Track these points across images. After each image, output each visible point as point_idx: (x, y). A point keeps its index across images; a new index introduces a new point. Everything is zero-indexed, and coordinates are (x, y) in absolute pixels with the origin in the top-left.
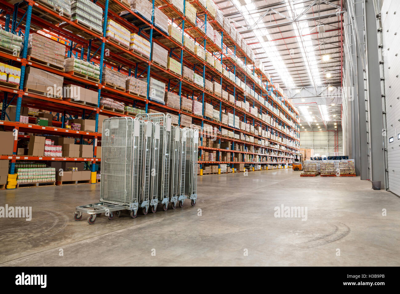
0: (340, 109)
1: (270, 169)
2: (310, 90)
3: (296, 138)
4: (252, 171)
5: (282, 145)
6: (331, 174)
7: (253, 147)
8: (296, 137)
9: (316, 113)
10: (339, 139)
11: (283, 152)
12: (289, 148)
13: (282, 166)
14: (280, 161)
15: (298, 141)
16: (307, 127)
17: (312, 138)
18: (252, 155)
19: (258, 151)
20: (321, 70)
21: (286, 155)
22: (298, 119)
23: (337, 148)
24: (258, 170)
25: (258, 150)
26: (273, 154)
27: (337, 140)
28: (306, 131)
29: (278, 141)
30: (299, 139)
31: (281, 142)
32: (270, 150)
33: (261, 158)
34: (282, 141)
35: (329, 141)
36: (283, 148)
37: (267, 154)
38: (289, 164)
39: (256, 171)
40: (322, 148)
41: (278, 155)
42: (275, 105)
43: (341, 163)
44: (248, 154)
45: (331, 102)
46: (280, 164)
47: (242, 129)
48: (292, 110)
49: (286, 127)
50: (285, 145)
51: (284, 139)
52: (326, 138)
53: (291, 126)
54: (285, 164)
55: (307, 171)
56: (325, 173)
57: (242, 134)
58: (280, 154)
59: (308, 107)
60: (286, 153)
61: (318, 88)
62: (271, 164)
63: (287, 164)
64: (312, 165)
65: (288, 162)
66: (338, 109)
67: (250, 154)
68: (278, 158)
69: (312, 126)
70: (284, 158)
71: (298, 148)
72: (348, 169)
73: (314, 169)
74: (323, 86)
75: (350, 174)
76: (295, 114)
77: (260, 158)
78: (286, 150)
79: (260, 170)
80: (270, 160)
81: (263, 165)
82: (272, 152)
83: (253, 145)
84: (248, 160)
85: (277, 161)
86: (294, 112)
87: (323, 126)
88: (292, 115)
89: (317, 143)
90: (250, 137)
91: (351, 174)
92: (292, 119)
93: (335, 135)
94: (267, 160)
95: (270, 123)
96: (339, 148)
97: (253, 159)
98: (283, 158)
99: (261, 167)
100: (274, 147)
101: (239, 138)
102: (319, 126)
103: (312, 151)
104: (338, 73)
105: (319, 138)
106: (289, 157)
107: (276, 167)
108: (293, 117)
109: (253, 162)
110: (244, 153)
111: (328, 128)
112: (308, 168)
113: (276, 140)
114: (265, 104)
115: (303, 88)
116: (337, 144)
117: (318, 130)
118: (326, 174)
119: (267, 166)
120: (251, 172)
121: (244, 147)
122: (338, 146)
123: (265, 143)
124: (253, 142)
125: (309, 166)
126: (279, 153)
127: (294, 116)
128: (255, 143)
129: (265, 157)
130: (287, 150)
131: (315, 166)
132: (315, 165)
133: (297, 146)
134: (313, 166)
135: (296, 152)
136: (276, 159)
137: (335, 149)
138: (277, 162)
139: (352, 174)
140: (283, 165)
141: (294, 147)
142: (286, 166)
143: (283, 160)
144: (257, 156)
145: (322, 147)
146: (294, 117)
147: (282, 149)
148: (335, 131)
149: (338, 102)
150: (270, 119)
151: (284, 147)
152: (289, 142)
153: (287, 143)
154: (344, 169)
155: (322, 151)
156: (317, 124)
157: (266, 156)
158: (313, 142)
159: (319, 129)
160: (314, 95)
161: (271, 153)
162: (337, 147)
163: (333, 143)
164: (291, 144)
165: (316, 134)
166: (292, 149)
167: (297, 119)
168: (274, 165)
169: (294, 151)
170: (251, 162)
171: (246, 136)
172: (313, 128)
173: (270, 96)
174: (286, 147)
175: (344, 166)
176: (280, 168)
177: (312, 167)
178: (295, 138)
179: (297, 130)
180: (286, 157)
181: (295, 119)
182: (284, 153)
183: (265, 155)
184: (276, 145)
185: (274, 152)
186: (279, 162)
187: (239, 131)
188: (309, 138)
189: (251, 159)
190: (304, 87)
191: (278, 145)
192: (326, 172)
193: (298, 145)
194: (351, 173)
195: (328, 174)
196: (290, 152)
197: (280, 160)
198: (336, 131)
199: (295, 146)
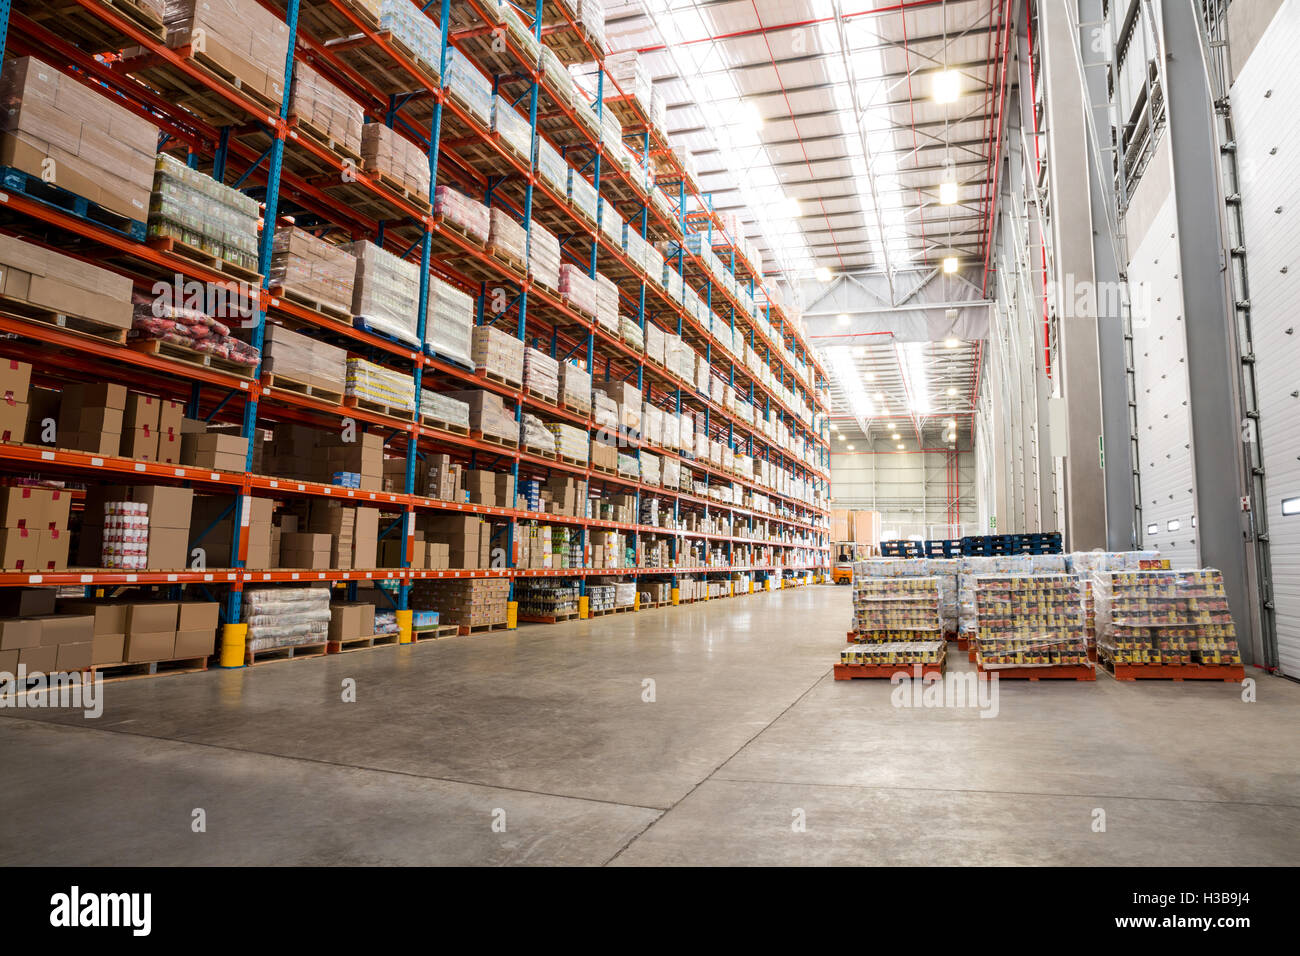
0: (968, 370)
1: (692, 601)
2: (869, 284)
3: (815, 466)
4: (572, 617)
5: (756, 491)
6: (1057, 661)
7: (583, 485)
8: (818, 461)
9: (888, 383)
10: (963, 478)
11: (763, 521)
12: (789, 505)
13: (757, 581)
14: (743, 558)
15: (827, 478)
16: (856, 436)
17: (870, 476)
18: (577, 529)
19: (616, 511)
20: (911, 203)
21: (772, 532)
22: (825, 393)
23: (955, 509)
24: (619, 611)
25: (619, 503)
26: (708, 528)
27: (954, 484)
28: (854, 450)
29: (737, 472)
30: (826, 472)
31: (751, 476)
32: (691, 511)
33: (640, 545)
34: (755, 472)
35: (928, 484)
36: (761, 503)
37: (680, 530)
38: (787, 572)
39: (598, 614)
40: (906, 511)
41: (736, 533)
42: (723, 306)
43: (1126, 582)
44: (542, 523)
45: (946, 332)
46: (747, 573)
47: (489, 369)
48: (799, 349)
49: (773, 414)
50: (771, 489)
51: (764, 464)
52: (921, 475)
53: (798, 416)
54: (772, 572)
55: (876, 628)
56: (1014, 655)
57: (491, 404)
58: (745, 529)
59: (861, 351)
60: (773, 524)
61: (900, 278)
62: (698, 577)
63: (779, 571)
64: (911, 591)
65: (784, 561)
66: (964, 370)
67: (557, 527)
68: (737, 545)
69: (872, 433)
70: (765, 546)
71: (823, 506)
72: (1185, 622)
73: (922, 615)
74: (918, 272)
75: (1195, 657)
76: (813, 370)
77: (630, 544)
78: (773, 512)
79: (630, 609)
80: (693, 555)
81: (647, 582)
82: (704, 516)
83: (582, 477)
84: (541, 555)
85: (729, 558)
86: (810, 362)
87: (909, 436)
88: (803, 372)
89: (888, 492)
90: (565, 429)
91: (1212, 666)
92: (802, 389)
93: (949, 467)
94: (672, 555)
95: (696, 380)
96: (963, 509)
97: (579, 553)
98: (758, 546)
99: (639, 589)
100: (715, 494)
101: (464, 422)
102: (897, 432)
103: (876, 517)
104: (973, 217)
105: (894, 476)
106: (788, 541)
107: (722, 585)
108: (806, 380)
109: (579, 566)
110: (508, 520)
111: (927, 440)
112: (884, 612)
113: (726, 463)
114: (665, 282)
115: (843, 279)
116: (956, 495)
117: (892, 450)
118: (1019, 661)
119: (675, 585)
120: (567, 623)
121: (511, 481)
122: (958, 503)
123: (661, 469)
124: (585, 459)
125: (891, 597)
126: (741, 524)
127: (810, 377)
128: (597, 467)
129: (662, 544)
130: (781, 512)
131: (929, 597)
132: (931, 590)
133: (822, 499)
134: (917, 597)
135: (816, 523)
136: (726, 551)
137: (950, 512)
138: (730, 564)
139: (1217, 660)
140: (761, 577)
141: (810, 499)
142: (774, 582)
143: (759, 557)
144: (614, 537)
145: (904, 507)
146: (810, 383)
147: (757, 507)
148: (949, 453)
149: (971, 332)
150: (697, 361)
151: (765, 500)
152: (787, 479)
153: (780, 481)
154: (1155, 622)
155: (906, 520)
156: (891, 426)
157: (670, 539)
158: (876, 489)
159: (897, 442)
160: (883, 305)
161: (698, 522)
162: (956, 506)
163: (941, 492)
164: (795, 489)
165: (887, 460)
166: (800, 510)
167: (821, 392)
168: (714, 577)
169: (807, 519)
170: (567, 565)
171: (531, 417)
172: (874, 441)
173: (698, 256)
174: (776, 500)
175: (1149, 601)
176: (746, 589)
177: (912, 602)
178: (812, 464)
179: (821, 435)
180: (777, 540)
181: (814, 390)
182: (767, 524)
183: (666, 531)
184: (725, 489)
185: (713, 520)
186: (740, 566)
187: (471, 379)
188: (861, 476)
189: (565, 548)
190: (848, 274)
191: (739, 491)
192: (1019, 649)
193: (823, 494)
194: (1210, 653)
195: (1032, 663)
196: (790, 519)
197: (743, 554)
198: (952, 451)
199: (812, 497)
